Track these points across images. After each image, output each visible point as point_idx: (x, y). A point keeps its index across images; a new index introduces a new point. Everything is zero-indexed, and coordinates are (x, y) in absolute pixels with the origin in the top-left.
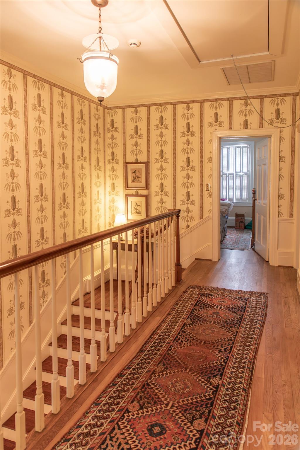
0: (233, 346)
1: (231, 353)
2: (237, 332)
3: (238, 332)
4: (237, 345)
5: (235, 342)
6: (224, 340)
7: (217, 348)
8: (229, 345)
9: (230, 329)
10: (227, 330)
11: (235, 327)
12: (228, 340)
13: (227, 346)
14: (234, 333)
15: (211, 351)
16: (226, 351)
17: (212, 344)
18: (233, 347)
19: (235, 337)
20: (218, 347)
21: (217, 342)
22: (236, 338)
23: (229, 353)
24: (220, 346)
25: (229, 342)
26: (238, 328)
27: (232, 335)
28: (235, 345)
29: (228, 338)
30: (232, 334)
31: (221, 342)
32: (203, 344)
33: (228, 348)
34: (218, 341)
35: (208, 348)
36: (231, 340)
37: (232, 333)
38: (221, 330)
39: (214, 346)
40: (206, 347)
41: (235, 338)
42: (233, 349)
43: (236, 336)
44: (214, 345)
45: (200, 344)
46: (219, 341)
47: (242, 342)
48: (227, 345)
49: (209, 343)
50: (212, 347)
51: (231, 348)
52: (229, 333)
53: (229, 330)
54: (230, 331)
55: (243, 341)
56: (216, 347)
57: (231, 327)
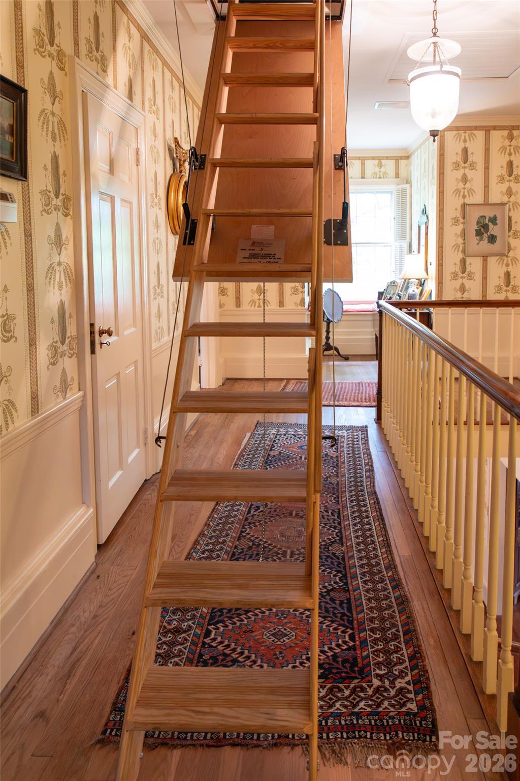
0: (247, 514)
1: (249, 505)
2: (239, 539)
3: (236, 539)
4: (241, 517)
5: (243, 522)
6: (261, 522)
7: (270, 508)
8: (253, 516)
9: (251, 544)
10: (257, 541)
11: (242, 549)
12: (254, 523)
13: (255, 513)
14: (244, 536)
15: (279, 504)
16: (256, 507)
17: (280, 514)
18: (246, 512)
19: (243, 530)
20: (269, 510)
21: (272, 517)
22: (241, 527)
23: (252, 505)
24: (267, 512)
25: (253, 521)
26: (236, 547)
27: (247, 532)
28: (243, 517)
29: (256, 526)
30: (248, 534)
31: (266, 519)
32: (293, 511)
33: (254, 512)
34: (272, 519)
35: (285, 508)
36: (250, 523)
37: (248, 537)
38: (269, 539)
39: (275, 511)
40: (287, 508)
41: (243, 528)
42: (247, 510)
43: (242, 532)
44: (275, 513)
45: (297, 511)
46: (269, 519)
47: (233, 522)
48: (255, 515)
49: (283, 514)
50: (278, 510)
51: (249, 512)
52: (253, 536)
53: (252, 541)
54: (252, 539)
55: (230, 524)
56: (273, 510)
57: (250, 548)
